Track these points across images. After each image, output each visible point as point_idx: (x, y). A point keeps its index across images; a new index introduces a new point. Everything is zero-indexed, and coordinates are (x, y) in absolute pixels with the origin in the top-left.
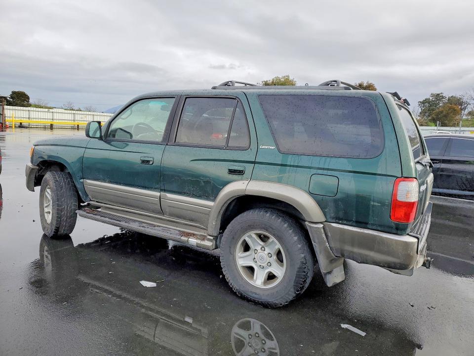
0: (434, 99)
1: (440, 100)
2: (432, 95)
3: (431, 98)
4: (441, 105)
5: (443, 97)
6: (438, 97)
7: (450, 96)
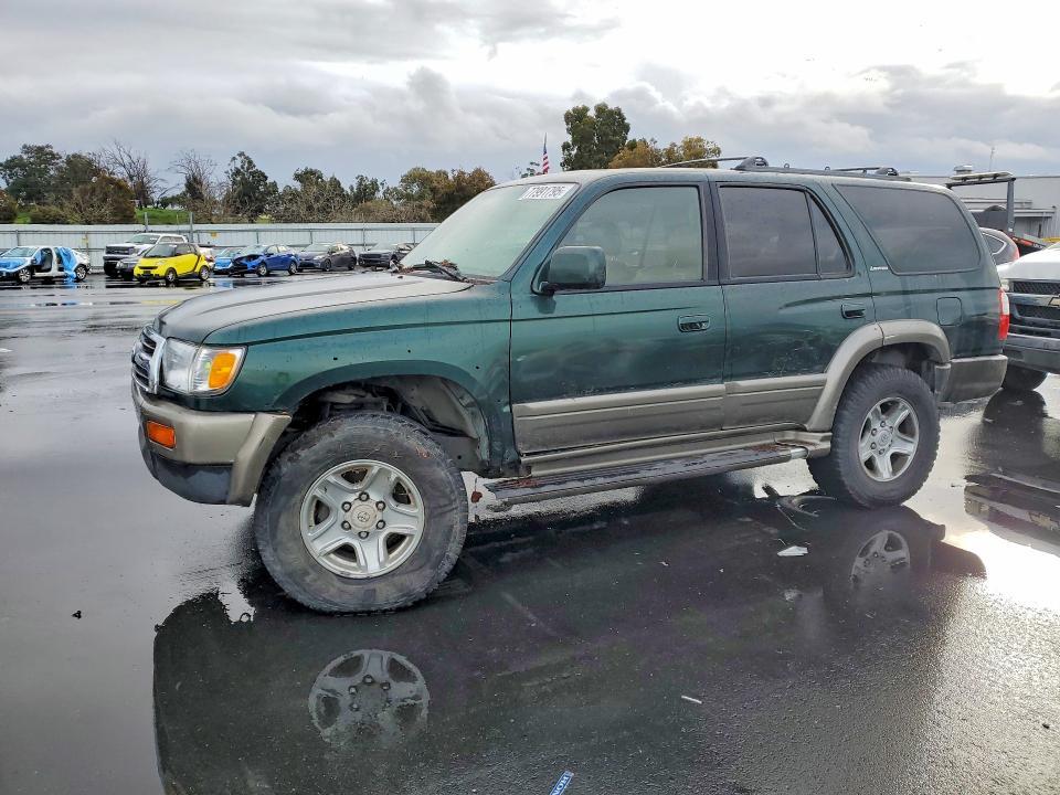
0: (32, 160)
1: (47, 162)
2: (27, 149)
3: (25, 157)
4: (52, 172)
5: (54, 156)
6: (43, 154)
7: (71, 153)
